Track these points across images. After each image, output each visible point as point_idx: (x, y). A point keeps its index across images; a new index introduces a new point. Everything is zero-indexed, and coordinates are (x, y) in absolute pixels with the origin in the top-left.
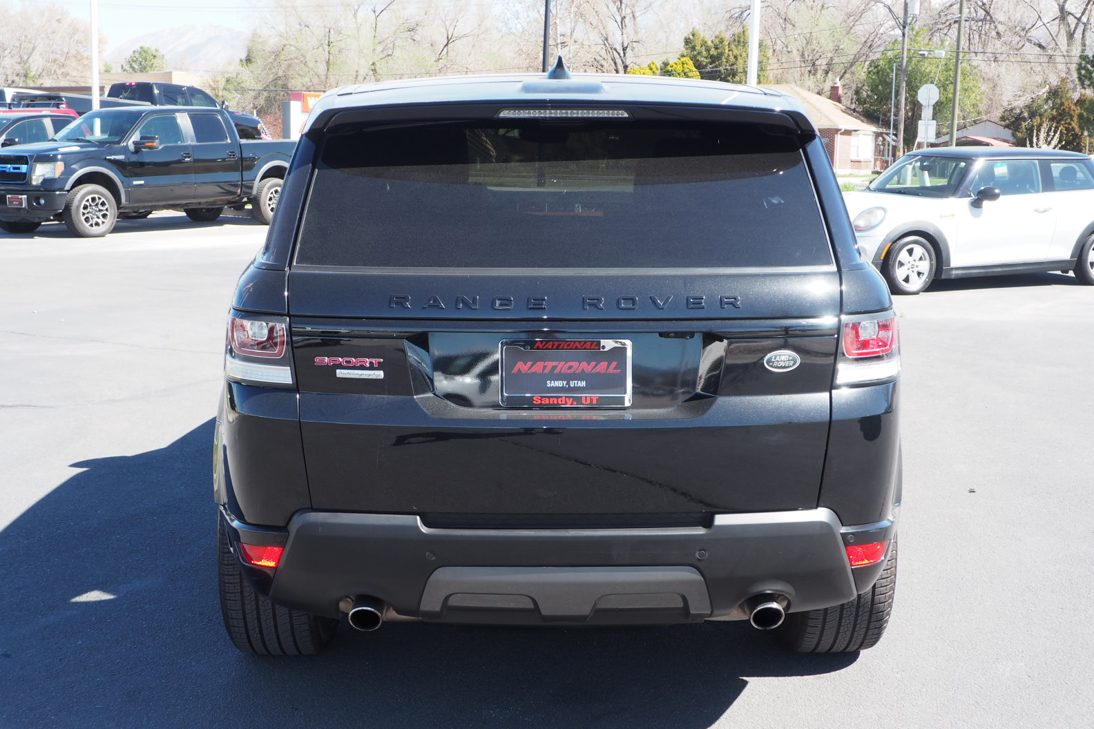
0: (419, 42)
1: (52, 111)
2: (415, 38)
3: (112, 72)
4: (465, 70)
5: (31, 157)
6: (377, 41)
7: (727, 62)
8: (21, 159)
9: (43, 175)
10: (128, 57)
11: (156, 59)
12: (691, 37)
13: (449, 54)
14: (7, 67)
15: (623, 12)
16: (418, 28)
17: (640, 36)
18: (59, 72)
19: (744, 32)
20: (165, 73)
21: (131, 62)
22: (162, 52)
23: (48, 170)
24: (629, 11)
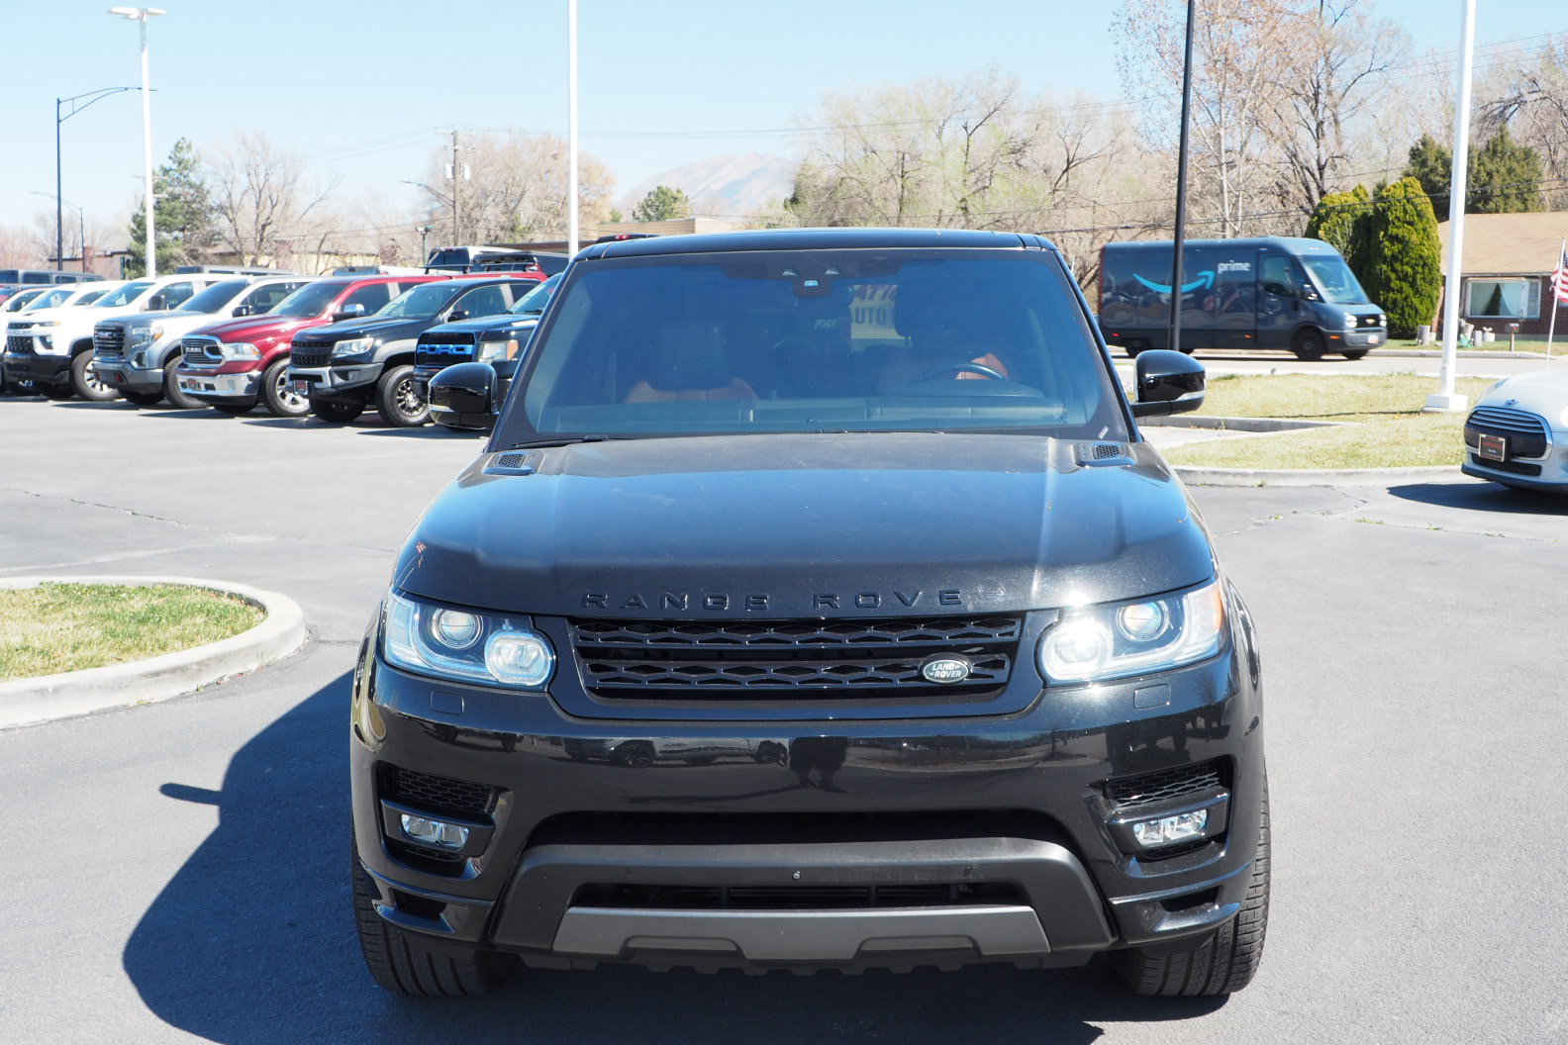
0: (1026, 169)
1: (513, 275)
2: (1022, 162)
3: (622, 221)
4: (1092, 204)
5: (478, 334)
6: (968, 169)
7: (1475, 181)
8: (466, 338)
9: (492, 358)
10: (642, 200)
11: (678, 203)
12: (1421, 147)
13: (1070, 181)
14: (490, 218)
15: (1320, 114)
16: (1027, 149)
17: (1345, 147)
18: (554, 224)
19: (1502, 137)
20: (686, 221)
21: (646, 206)
22: (685, 193)
23: (499, 351)
24: (1328, 113)
